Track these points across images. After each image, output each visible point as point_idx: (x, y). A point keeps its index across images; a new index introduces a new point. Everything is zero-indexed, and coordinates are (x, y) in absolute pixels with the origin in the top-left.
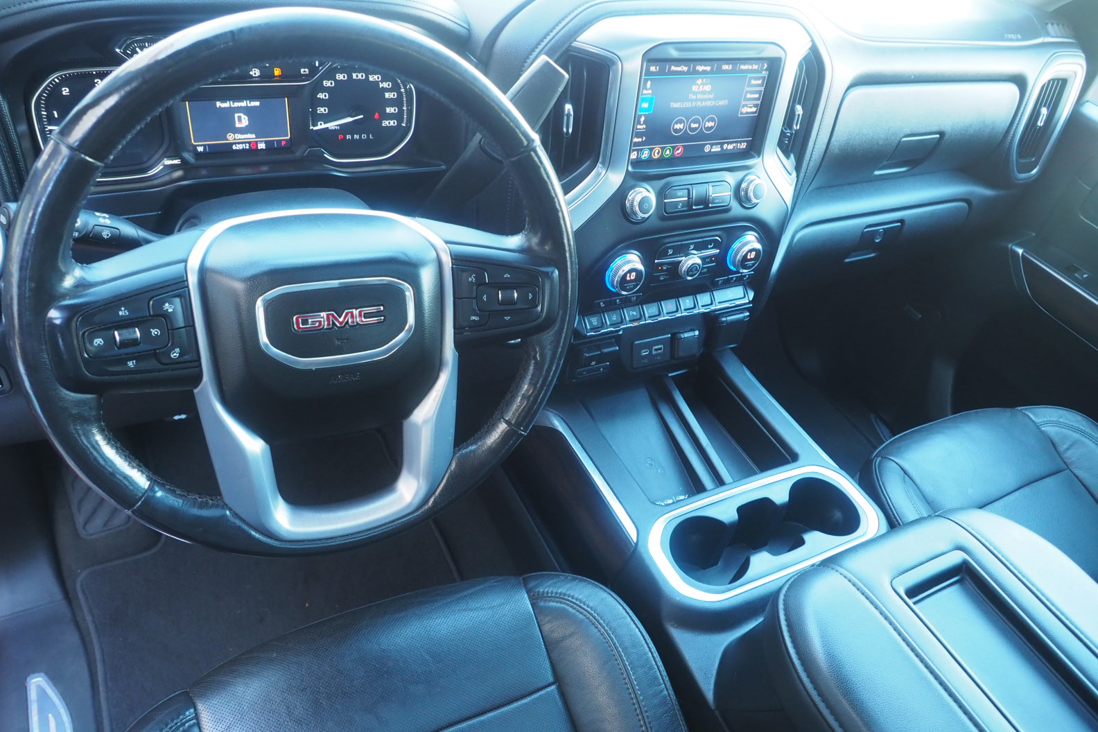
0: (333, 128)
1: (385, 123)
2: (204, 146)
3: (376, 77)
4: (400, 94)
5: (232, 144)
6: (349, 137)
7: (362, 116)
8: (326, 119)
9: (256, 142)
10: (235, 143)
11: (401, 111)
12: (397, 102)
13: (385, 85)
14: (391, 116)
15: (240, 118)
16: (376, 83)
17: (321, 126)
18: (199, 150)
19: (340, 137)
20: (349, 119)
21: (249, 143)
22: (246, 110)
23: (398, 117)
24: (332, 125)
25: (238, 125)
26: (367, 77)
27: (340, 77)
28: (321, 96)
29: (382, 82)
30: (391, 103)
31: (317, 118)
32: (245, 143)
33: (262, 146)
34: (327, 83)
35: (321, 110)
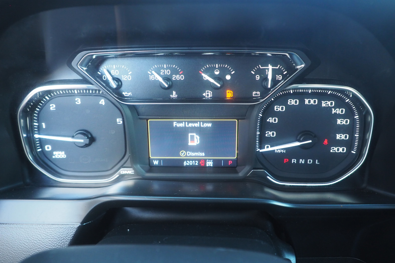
0: (279, 151)
1: (334, 149)
2: (160, 160)
3: (329, 103)
4: (353, 121)
5: (184, 160)
6: (294, 161)
7: (311, 141)
8: (273, 142)
9: (205, 161)
10: (186, 160)
11: (352, 138)
12: (350, 130)
13: (338, 111)
14: (340, 143)
15: (192, 137)
16: (329, 109)
17: (267, 149)
18: (155, 164)
19: (286, 161)
20: (297, 144)
21: (199, 160)
22: (199, 131)
23: (349, 144)
24: (278, 148)
25: (190, 144)
26: (320, 103)
27: (292, 102)
28: (271, 120)
29: (335, 108)
30: (342, 129)
31: (263, 141)
32: (195, 160)
33: (210, 164)
34: (278, 108)
35: (270, 134)
